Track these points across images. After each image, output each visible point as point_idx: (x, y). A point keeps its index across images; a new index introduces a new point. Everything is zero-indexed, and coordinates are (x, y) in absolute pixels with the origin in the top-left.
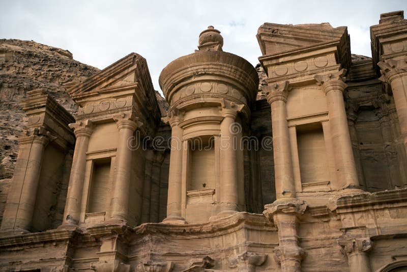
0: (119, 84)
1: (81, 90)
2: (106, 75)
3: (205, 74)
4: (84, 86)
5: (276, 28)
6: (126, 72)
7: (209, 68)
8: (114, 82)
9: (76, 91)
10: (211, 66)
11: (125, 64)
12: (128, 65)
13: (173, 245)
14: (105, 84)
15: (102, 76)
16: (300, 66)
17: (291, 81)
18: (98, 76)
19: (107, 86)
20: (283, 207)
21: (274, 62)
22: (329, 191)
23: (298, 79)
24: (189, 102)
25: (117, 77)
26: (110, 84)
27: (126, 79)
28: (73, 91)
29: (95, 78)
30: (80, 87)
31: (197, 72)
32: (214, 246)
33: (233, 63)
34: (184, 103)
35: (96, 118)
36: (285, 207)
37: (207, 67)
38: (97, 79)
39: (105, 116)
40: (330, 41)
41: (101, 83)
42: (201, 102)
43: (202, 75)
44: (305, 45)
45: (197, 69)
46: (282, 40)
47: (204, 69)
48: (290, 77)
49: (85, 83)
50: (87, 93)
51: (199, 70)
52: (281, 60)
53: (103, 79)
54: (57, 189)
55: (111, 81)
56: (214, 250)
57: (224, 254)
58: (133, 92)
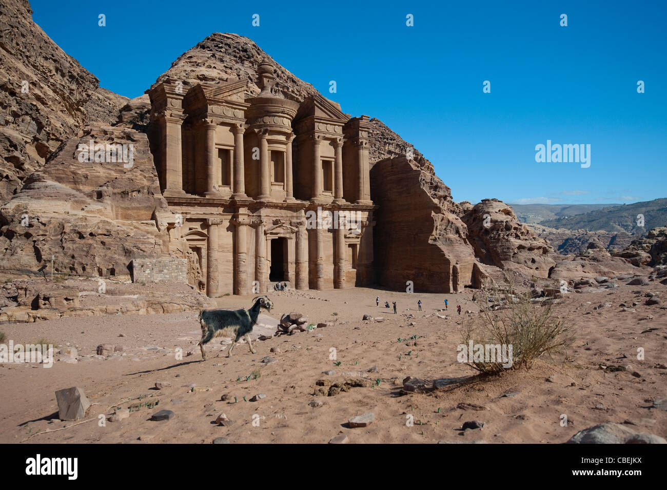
0: (234, 97)
2: (229, 88)
3: (288, 114)
6: (240, 90)
8: (232, 94)
14: (227, 94)
15: (227, 88)
17: (325, 136)
18: (224, 88)
19: (227, 96)
21: (319, 121)
22: (332, 196)
23: (328, 135)
25: (235, 91)
30: (213, 91)
39: (228, 120)
41: (225, 93)
44: (335, 118)
46: (323, 108)
52: (322, 121)
53: (227, 91)
55: (230, 93)
56: (283, 215)
57: (288, 218)
58: (246, 109)
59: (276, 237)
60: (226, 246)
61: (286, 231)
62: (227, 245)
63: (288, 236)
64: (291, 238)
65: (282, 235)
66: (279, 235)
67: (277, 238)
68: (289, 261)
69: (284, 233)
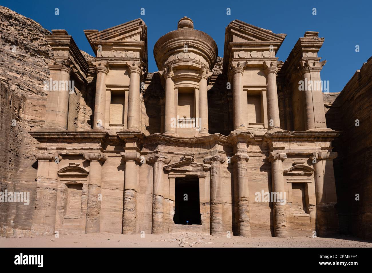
0: (128, 40)
1: (99, 37)
2: (118, 31)
3: (193, 47)
4: (101, 36)
5: (242, 25)
6: (134, 32)
7: (196, 43)
8: (124, 38)
9: (95, 38)
10: (198, 42)
11: (133, 26)
12: (136, 27)
14: (118, 38)
15: (115, 31)
16: (255, 54)
17: (249, 63)
18: (112, 31)
21: (239, 48)
22: (263, 129)
23: (252, 61)
24: (181, 63)
25: (127, 35)
26: (122, 39)
27: (133, 38)
29: (110, 31)
30: (98, 35)
31: (188, 44)
34: (178, 64)
35: (113, 61)
37: (195, 41)
39: (119, 61)
40: (275, 42)
42: (189, 65)
43: (191, 46)
45: (188, 42)
46: (244, 35)
47: (193, 42)
48: (248, 59)
49: (102, 34)
50: (104, 41)
51: (190, 43)
52: (243, 48)
53: (116, 34)
54: (77, 107)
55: (122, 36)
56: (195, 153)
57: (201, 155)
58: (140, 48)
59: (183, 175)
60: (114, 183)
61: (196, 169)
62: (117, 182)
63: (199, 174)
64: (204, 177)
65: (191, 173)
66: (187, 173)
67: (185, 176)
68: (200, 201)
69: (192, 171)
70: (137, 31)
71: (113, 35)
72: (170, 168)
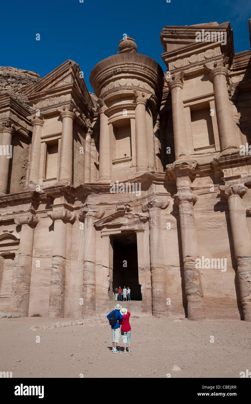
0: (60, 84)
1: (33, 91)
2: (50, 79)
3: (122, 72)
4: (35, 88)
5: (174, 29)
6: (65, 75)
7: (125, 67)
8: (56, 84)
9: (29, 93)
10: (126, 65)
11: (63, 69)
12: (66, 70)
13: (104, 198)
14: (50, 85)
15: (47, 80)
16: (194, 59)
17: (186, 72)
18: (44, 80)
19: (51, 87)
20: (179, 165)
21: (173, 57)
22: (215, 152)
23: (191, 69)
24: (111, 94)
25: (59, 79)
26: (54, 85)
27: (65, 81)
28: (27, 92)
29: (43, 81)
30: (32, 89)
31: (116, 71)
32: (132, 197)
33: (143, 61)
34: (108, 96)
35: (45, 111)
36: (180, 165)
37: (123, 66)
38: (44, 82)
39: (52, 109)
41: (47, 85)
42: (120, 93)
43: (120, 73)
45: (116, 69)
46: (179, 40)
47: (121, 68)
48: (185, 68)
49: (36, 86)
50: (38, 93)
51: (118, 69)
52: (178, 56)
53: (49, 82)
54: (25, 165)
55: (54, 83)
56: (132, 200)
57: (139, 202)
58: (71, 90)
59: (117, 231)
60: (45, 250)
61: (132, 221)
63: (136, 227)
64: (143, 231)
65: (127, 228)
66: (123, 228)
67: (120, 232)
68: (139, 266)
69: (129, 225)
70: (68, 73)
71: (46, 84)
72: (101, 225)
